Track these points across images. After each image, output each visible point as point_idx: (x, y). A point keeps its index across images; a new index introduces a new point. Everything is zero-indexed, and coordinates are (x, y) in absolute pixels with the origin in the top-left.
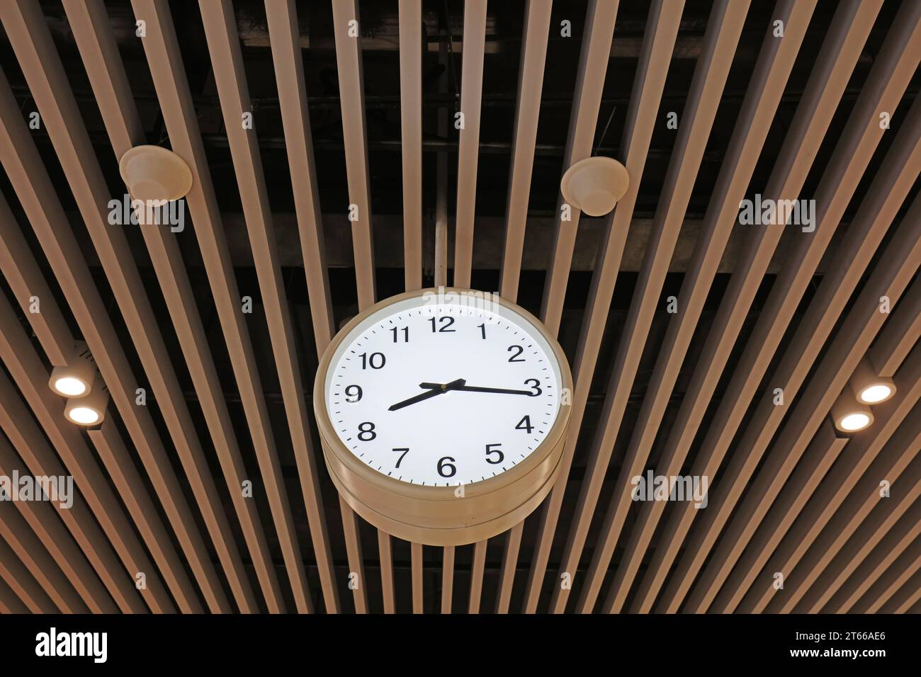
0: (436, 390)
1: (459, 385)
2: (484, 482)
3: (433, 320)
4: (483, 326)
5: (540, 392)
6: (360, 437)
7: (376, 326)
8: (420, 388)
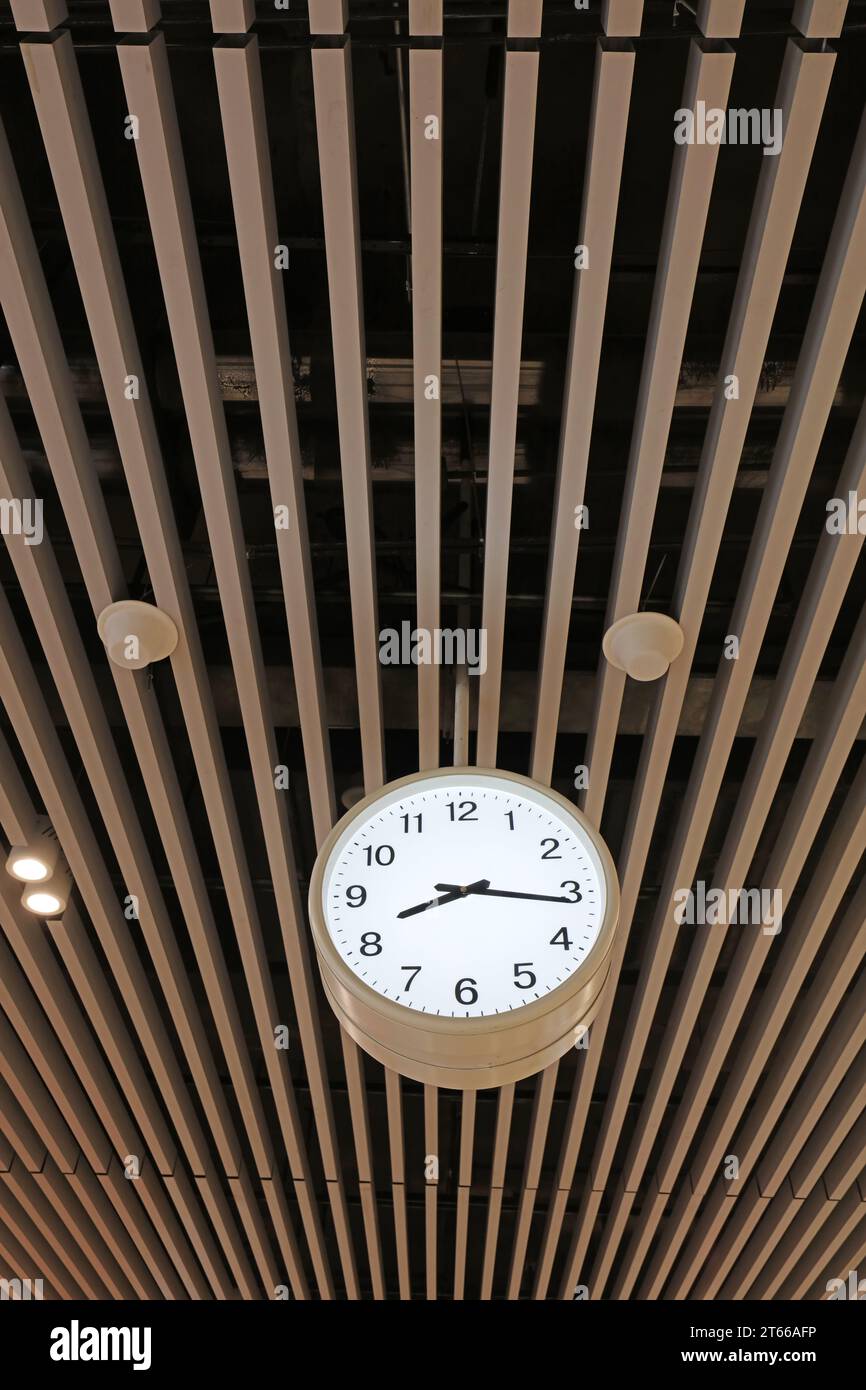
0: (452, 893)
1: (481, 888)
2: (512, 1012)
3: (452, 805)
4: (510, 814)
5: (580, 897)
6: (362, 951)
7: (384, 813)
8: (435, 890)
